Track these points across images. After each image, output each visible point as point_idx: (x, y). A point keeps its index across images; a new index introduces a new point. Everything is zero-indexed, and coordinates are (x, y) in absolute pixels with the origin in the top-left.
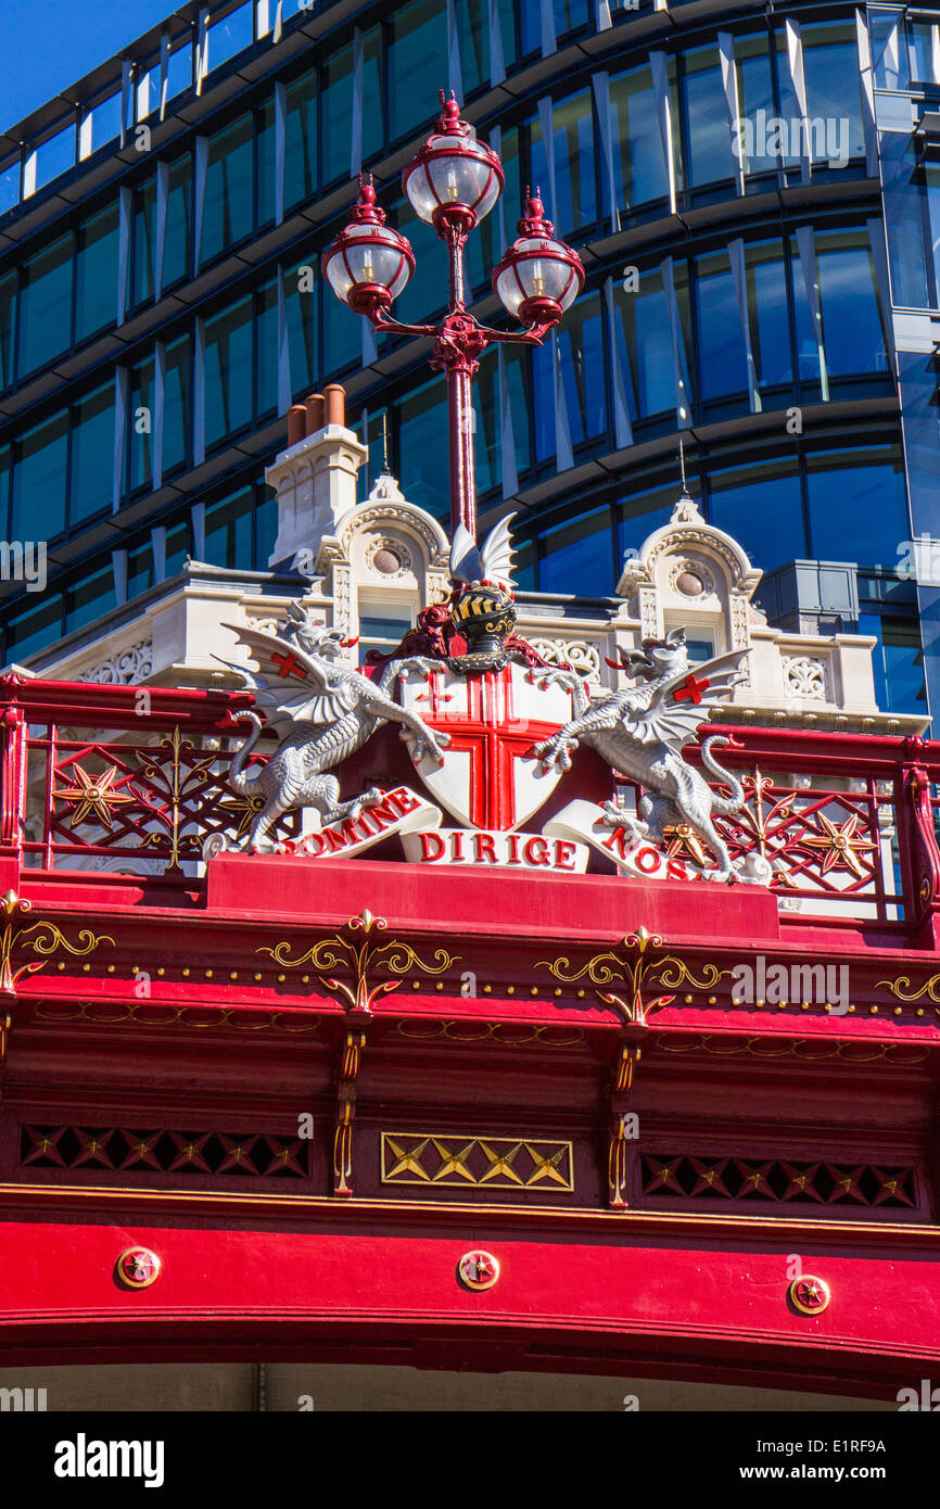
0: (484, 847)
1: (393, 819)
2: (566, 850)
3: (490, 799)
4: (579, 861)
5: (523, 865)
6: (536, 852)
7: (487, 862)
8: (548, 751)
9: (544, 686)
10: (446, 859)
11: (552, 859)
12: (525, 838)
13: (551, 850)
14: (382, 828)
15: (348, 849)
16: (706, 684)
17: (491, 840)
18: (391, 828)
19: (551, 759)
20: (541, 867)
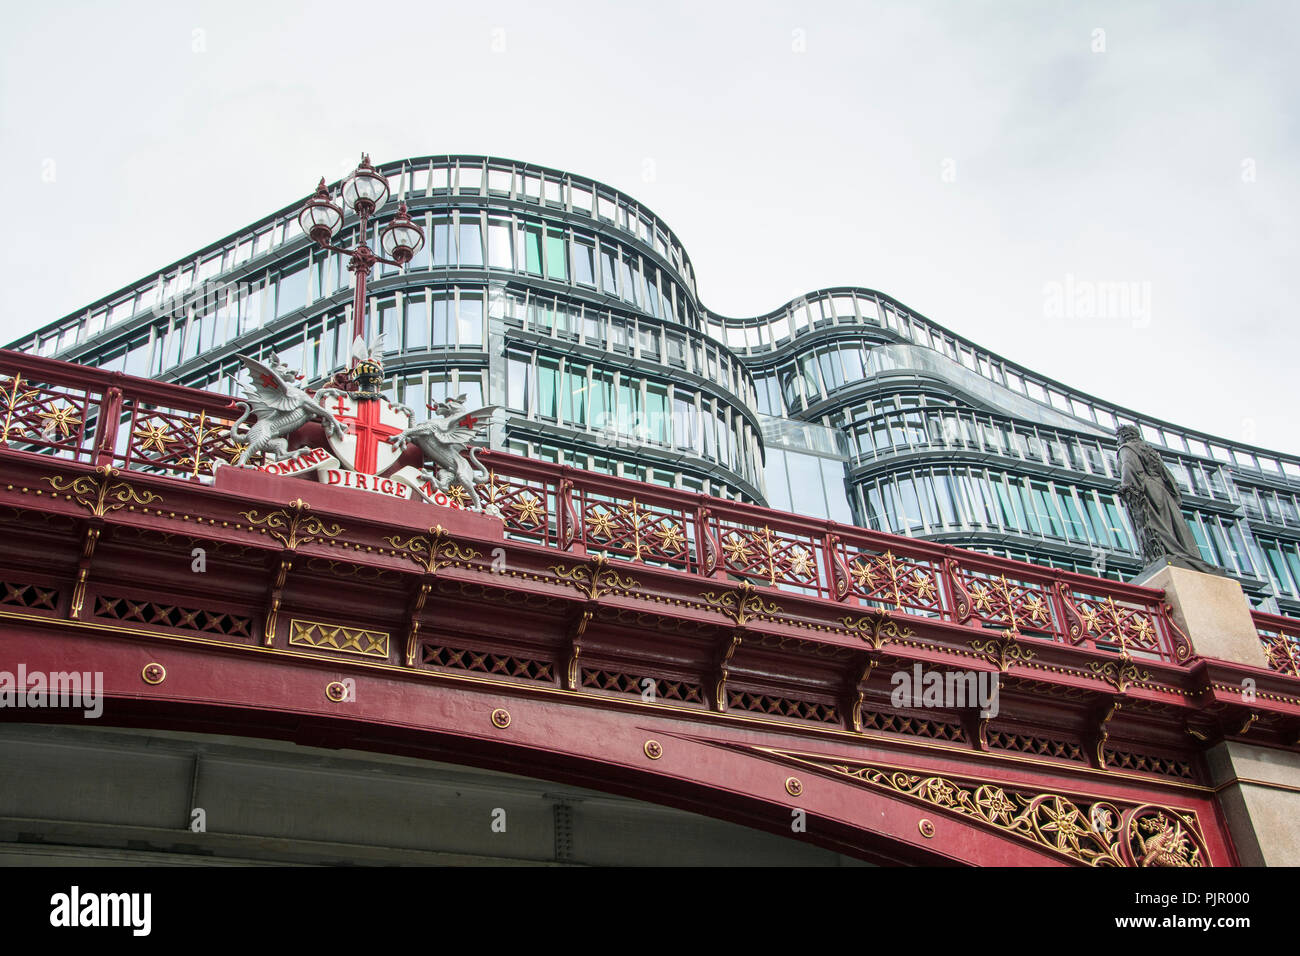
0: (362, 481)
1: (316, 462)
2: (402, 488)
3: (365, 460)
4: (407, 493)
5: (380, 492)
6: (387, 486)
7: (362, 488)
8: (396, 440)
9: (397, 411)
10: (342, 484)
11: (395, 491)
12: (381, 480)
13: (395, 486)
14: (309, 466)
15: (291, 472)
16: (476, 420)
17: (363, 477)
18: (314, 466)
19: (397, 444)
20: (389, 494)
